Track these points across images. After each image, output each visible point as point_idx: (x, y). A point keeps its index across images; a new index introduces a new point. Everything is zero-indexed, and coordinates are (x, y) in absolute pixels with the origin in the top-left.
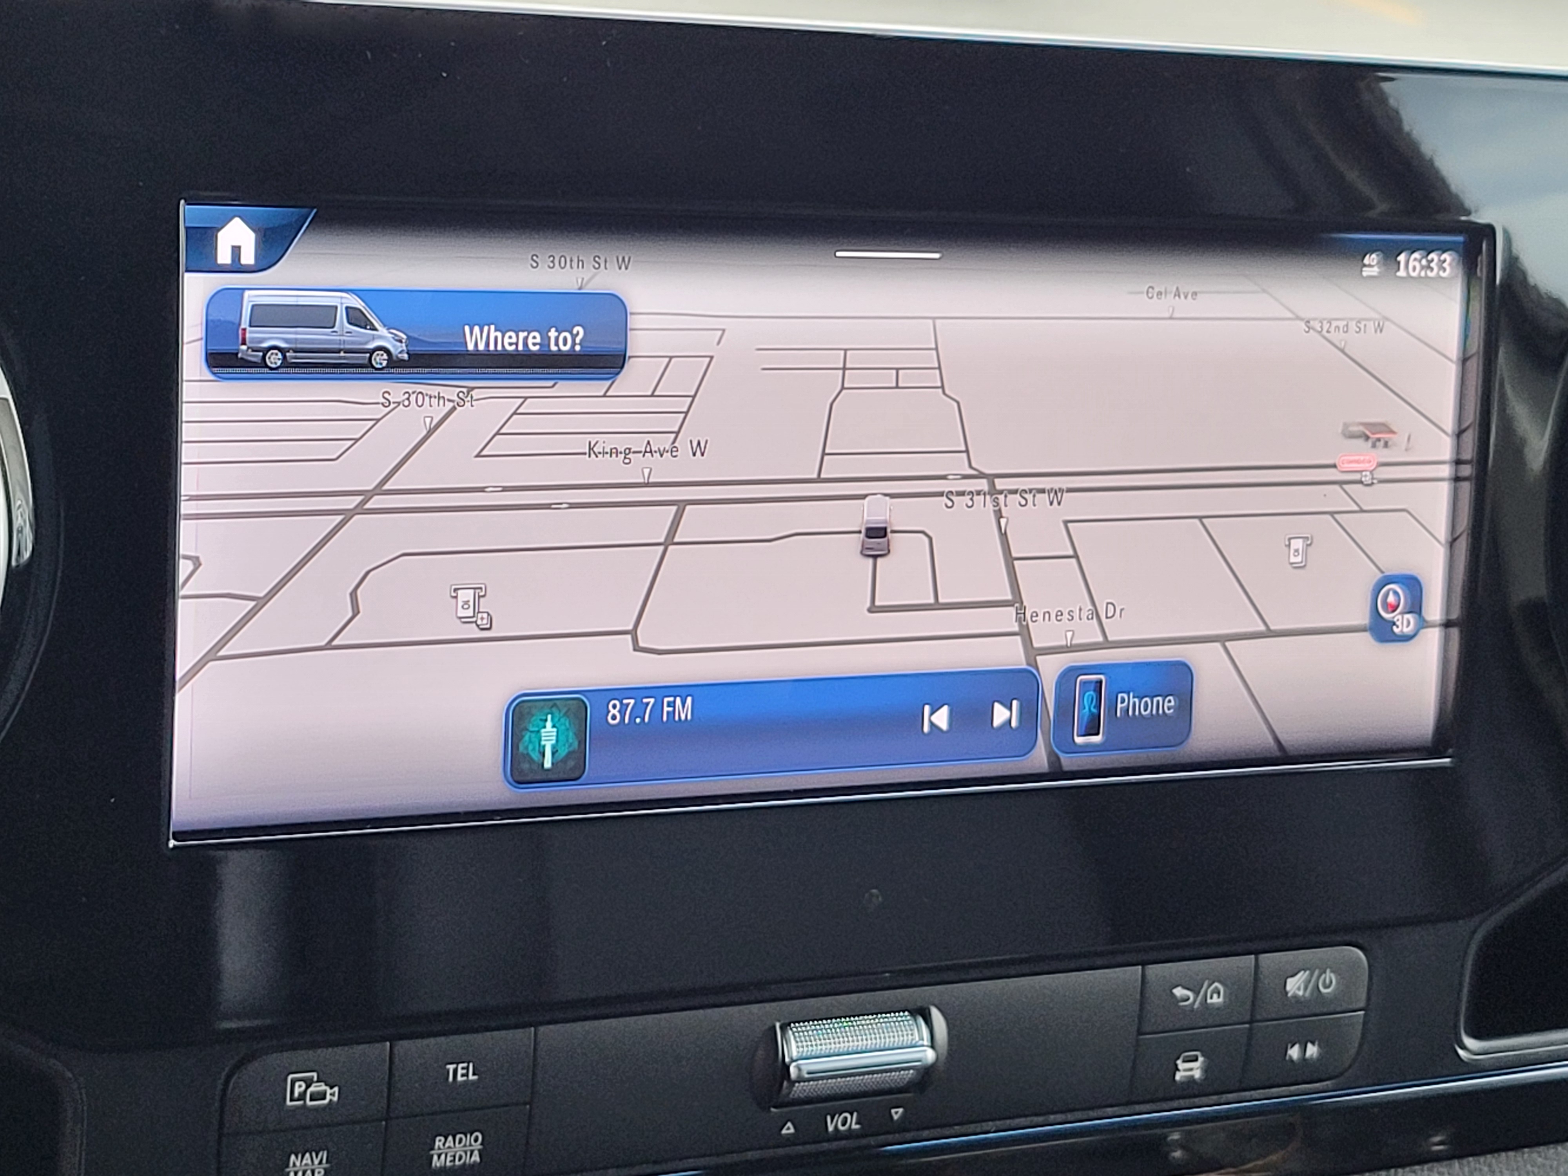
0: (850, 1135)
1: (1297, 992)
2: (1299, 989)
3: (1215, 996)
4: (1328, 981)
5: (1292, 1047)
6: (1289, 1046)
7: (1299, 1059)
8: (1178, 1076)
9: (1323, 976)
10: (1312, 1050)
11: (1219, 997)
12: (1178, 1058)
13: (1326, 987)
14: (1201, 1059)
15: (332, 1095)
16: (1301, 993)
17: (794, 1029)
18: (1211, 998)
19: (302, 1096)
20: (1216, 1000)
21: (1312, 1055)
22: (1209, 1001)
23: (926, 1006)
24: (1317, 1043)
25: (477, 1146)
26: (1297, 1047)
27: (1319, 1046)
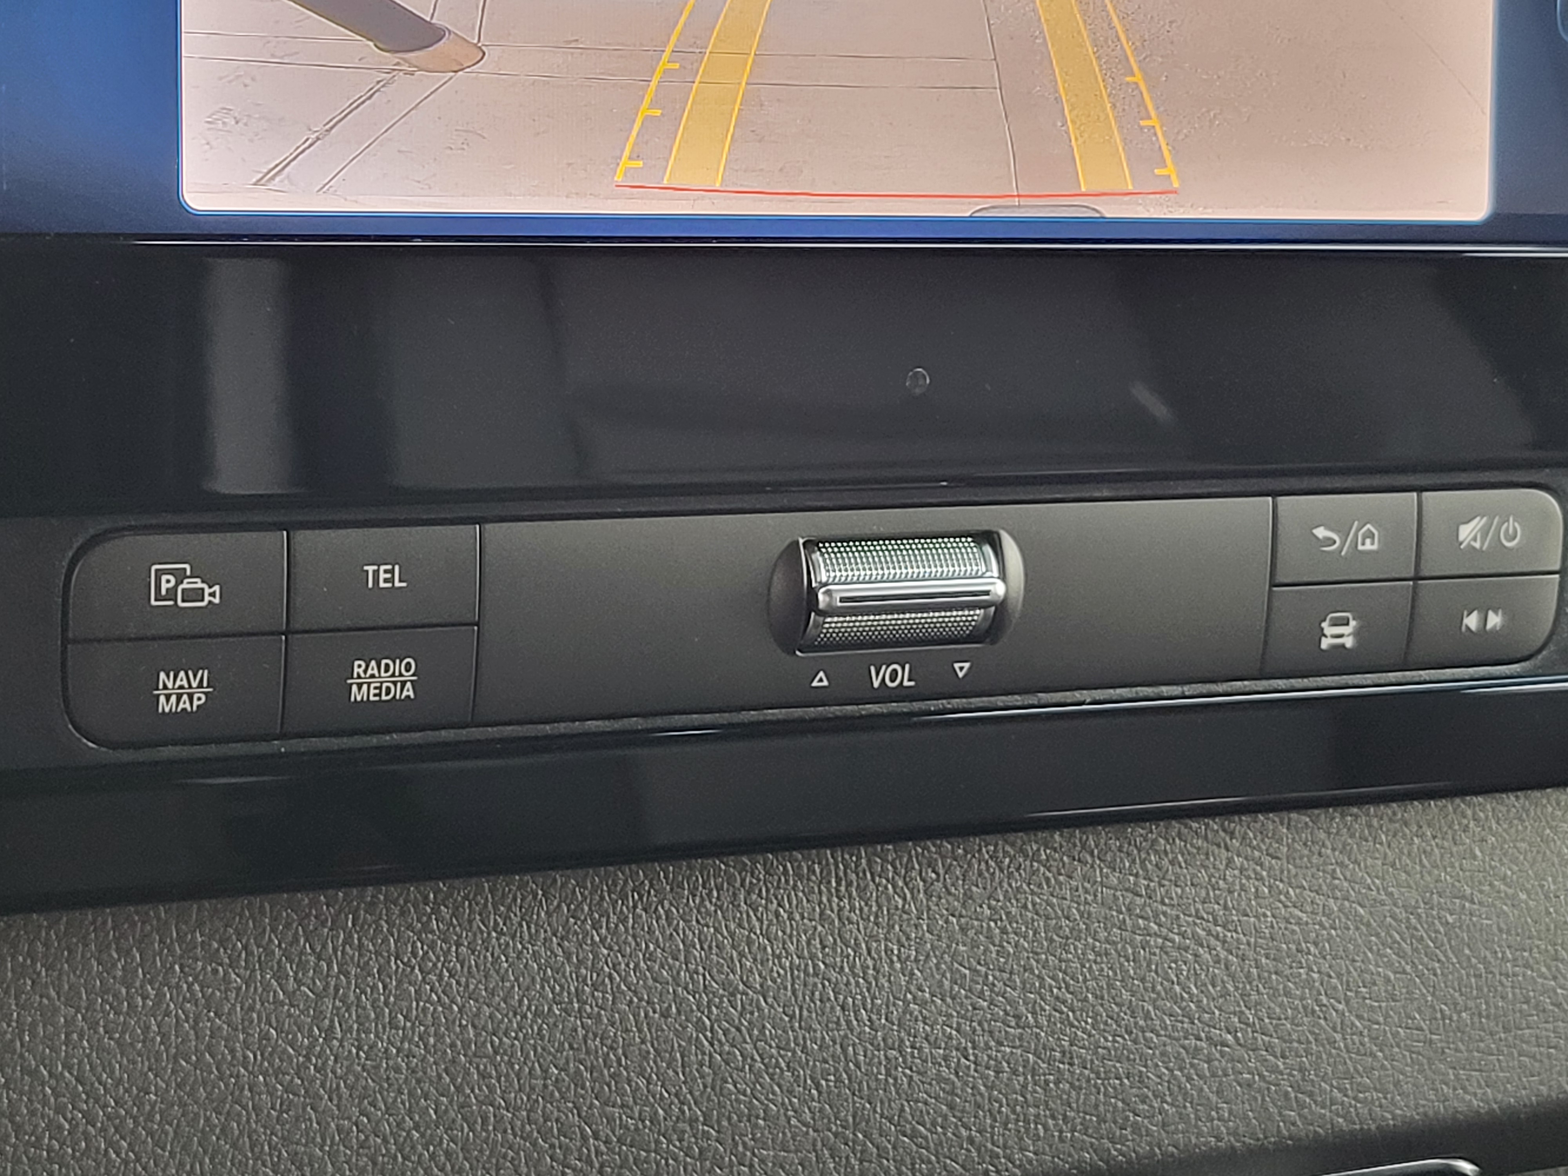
0: (901, 695)
1: (1473, 543)
2: (1475, 539)
3: (1368, 541)
4: (1511, 531)
5: (1468, 615)
6: (1465, 613)
7: (1478, 630)
8: (1325, 643)
9: (1506, 525)
10: (1494, 620)
11: (1372, 544)
12: (1324, 620)
13: (1510, 541)
14: (1353, 623)
15: (212, 595)
16: (1477, 545)
17: (824, 550)
18: (1363, 544)
19: (172, 594)
20: (1368, 546)
21: (1495, 626)
22: (1360, 547)
23: (994, 529)
24: (1500, 612)
25: (408, 676)
26: (1475, 614)
27: (1504, 614)
